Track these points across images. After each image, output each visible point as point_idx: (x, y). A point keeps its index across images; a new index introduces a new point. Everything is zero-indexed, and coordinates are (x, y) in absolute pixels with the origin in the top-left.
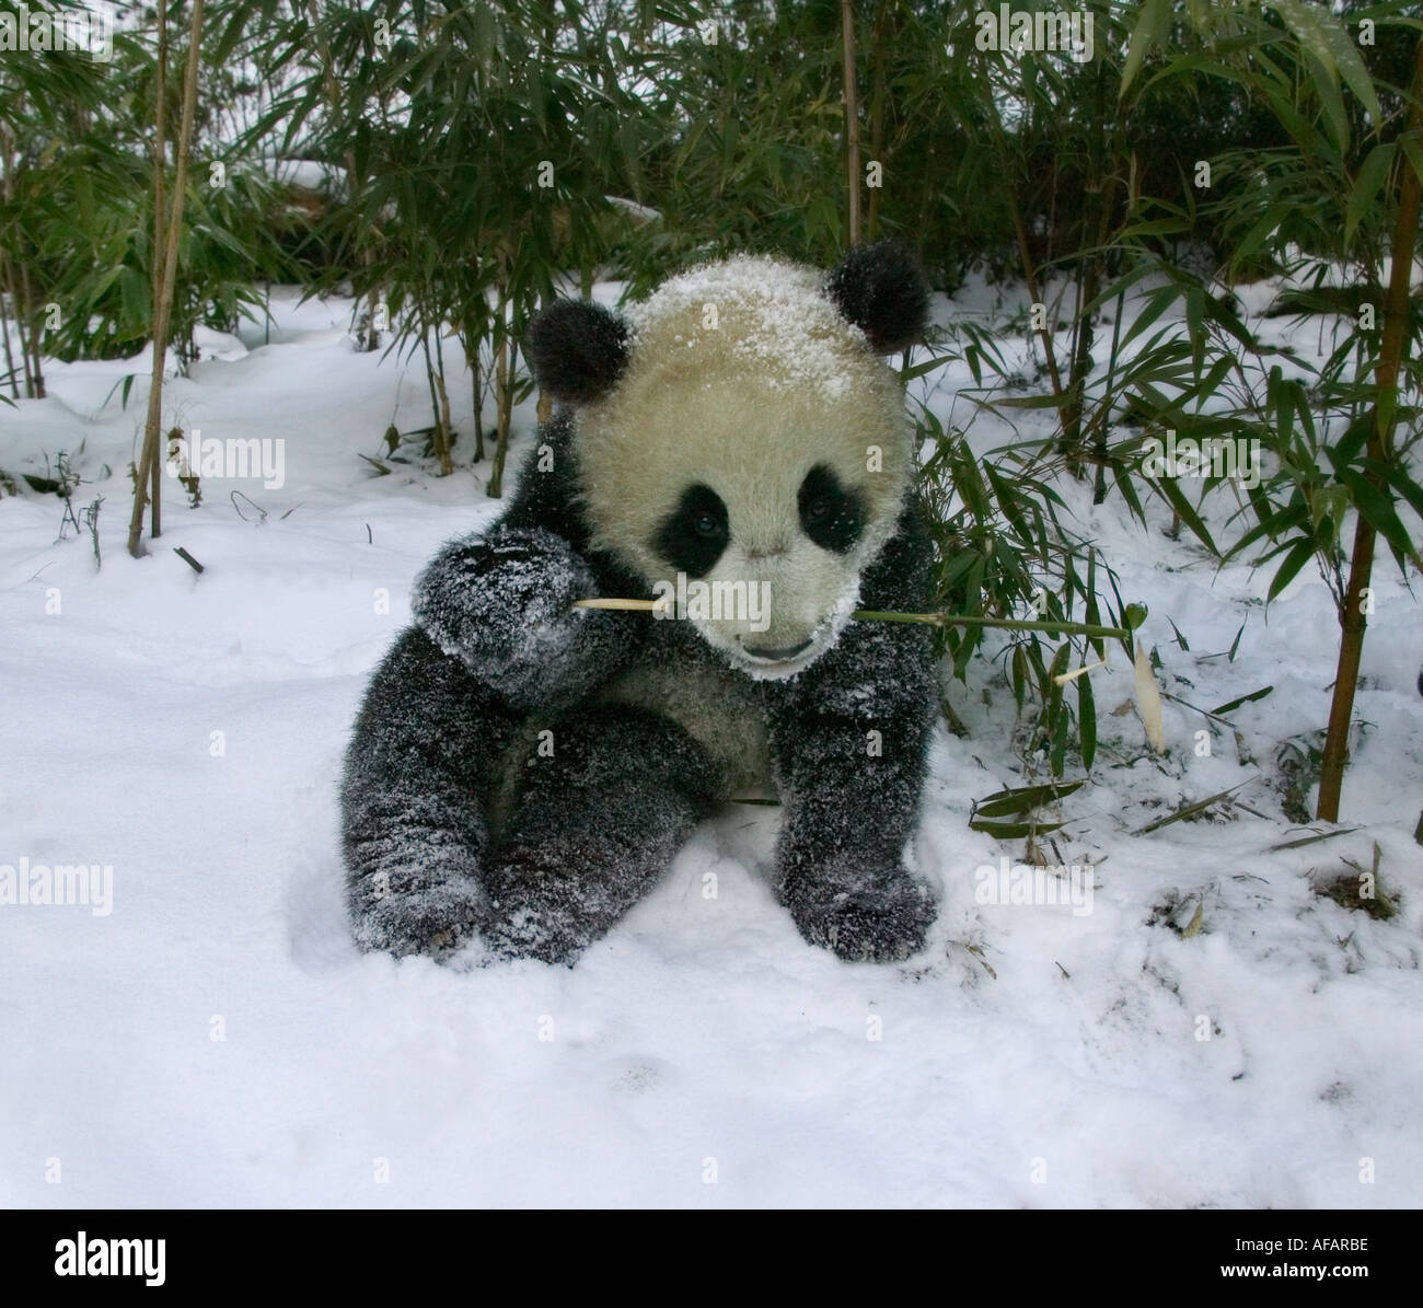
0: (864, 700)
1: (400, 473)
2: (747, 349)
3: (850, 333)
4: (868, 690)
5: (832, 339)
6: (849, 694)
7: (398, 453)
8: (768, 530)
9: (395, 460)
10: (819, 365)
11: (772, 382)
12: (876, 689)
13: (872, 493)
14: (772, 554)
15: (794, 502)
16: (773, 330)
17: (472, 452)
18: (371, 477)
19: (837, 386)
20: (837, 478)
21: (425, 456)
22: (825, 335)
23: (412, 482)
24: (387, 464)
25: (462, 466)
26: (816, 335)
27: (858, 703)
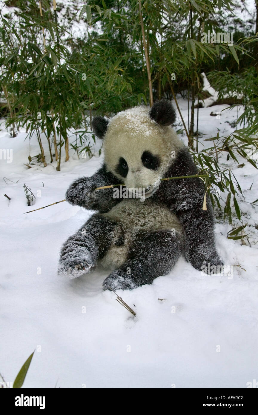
0: (185, 205)
1: (34, 168)
2: (127, 127)
3: (151, 121)
4: (185, 203)
5: (147, 123)
6: (181, 205)
7: (31, 162)
8: (135, 166)
9: (31, 164)
10: (143, 129)
11: (132, 134)
12: (187, 202)
13: (161, 156)
14: (137, 171)
15: (140, 160)
16: (133, 122)
17: (50, 160)
18: (27, 169)
19: (148, 133)
20: (151, 153)
21: (38, 162)
22: (146, 122)
23: (37, 169)
24: (30, 165)
25: (49, 164)
26: (143, 122)
27: (184, 206)
